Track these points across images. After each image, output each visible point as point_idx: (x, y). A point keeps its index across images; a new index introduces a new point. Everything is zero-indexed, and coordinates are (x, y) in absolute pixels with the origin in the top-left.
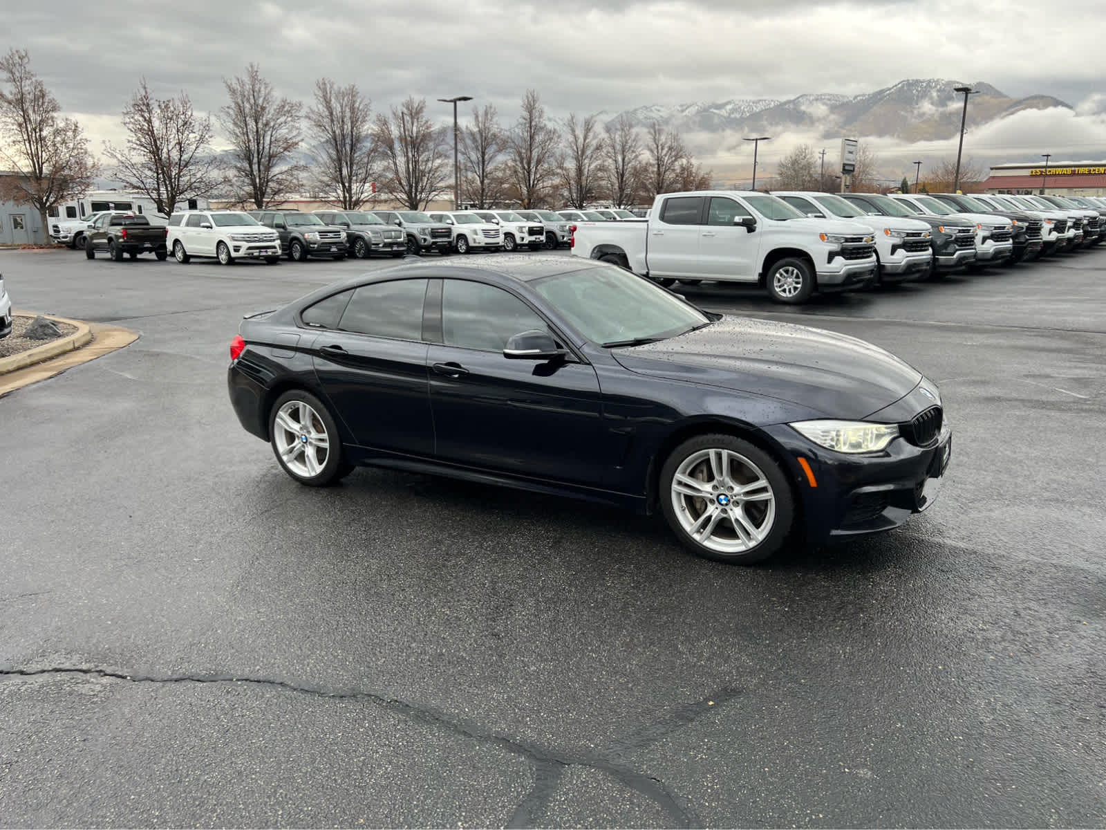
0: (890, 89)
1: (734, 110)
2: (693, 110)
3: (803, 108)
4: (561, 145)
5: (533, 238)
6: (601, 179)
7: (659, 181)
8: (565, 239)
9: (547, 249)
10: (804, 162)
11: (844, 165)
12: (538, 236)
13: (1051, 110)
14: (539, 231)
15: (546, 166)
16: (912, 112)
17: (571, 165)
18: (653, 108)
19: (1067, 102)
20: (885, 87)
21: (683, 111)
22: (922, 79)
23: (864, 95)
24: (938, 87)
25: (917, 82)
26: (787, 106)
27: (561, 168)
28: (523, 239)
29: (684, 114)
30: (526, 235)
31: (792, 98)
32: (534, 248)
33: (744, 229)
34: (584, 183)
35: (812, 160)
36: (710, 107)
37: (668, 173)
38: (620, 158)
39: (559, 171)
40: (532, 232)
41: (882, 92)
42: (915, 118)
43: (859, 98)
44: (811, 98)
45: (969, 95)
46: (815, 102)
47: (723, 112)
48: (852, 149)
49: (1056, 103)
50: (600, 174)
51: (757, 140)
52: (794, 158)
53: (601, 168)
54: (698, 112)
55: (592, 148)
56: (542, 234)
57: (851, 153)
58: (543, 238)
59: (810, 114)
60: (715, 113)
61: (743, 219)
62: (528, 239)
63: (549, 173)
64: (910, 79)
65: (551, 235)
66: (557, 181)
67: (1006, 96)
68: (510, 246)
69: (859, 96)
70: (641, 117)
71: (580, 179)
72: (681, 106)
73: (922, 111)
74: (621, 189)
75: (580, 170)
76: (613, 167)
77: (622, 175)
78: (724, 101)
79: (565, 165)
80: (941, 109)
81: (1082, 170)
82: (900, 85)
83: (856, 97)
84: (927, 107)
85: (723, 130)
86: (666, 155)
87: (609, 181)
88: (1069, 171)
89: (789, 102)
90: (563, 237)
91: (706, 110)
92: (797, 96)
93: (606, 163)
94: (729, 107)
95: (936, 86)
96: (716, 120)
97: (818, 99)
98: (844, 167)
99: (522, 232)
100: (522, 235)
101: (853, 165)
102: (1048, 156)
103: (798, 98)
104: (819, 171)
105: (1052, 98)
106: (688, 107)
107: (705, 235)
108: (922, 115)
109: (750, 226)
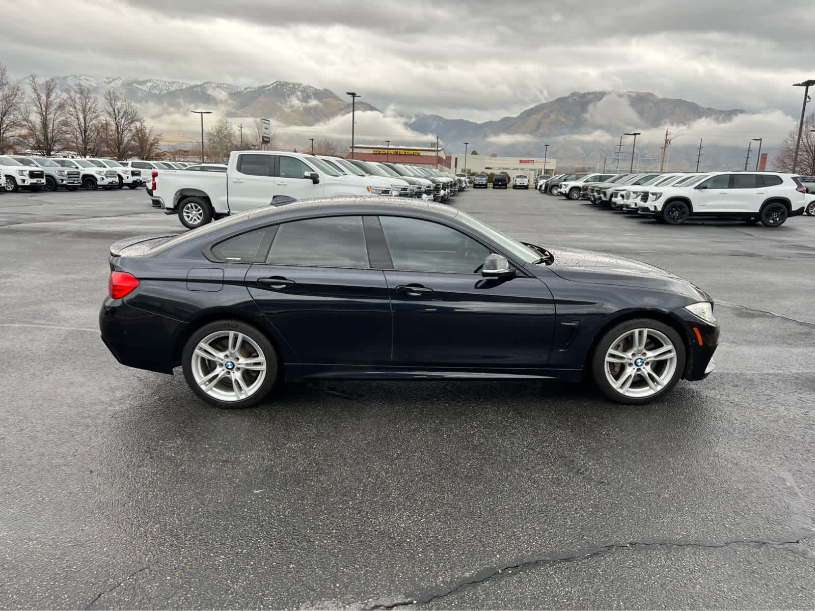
0: (269, 86)
1: (153, 87)
2: (118, 83)
3: (209, 92)
4: (25, 101)
5: (34, 181)
6: (66, 132)
7: (118, 138)
8: (64, 182)
9: (46, 191)
10: (225, 133)
11: (263, 137)
12: (39, 179)
13: (369, 113)
14: (40, 175)
15: (12, 117)
16: (286, 104)
17: (35, 118)
18: (82, 78)
19: (377, 108)
20: (265, 84)
21: (109, 83)
22: (289, 81)
23: (251, 88)
24: (300, 88)
25: (286, 84)
26: (196, 89)
27: (27, 121)
28: (24, 181)
29: (111, 85)
30: (27, 178)
31: (199, 83)
32: (34, 189)
33: (311, 181)
34: (50, 135)
35: (232, 132)
36: (133, 83)
37: (125, 132)
38: (81, 116)
39: (25, 123)
40: (32, 175)
41: (263, 87)
42: (288, 108)
43: (248, 90)
44: (214, 85)
45: (355, 98)
46: (217, 88)
47: (145, 88)
48: (267, 126)
49: (372, 108)
50: (64, 128)
51: (202, 113)
52: (218, 129)
53: (65, 123)
54: (123, 85)
55: (55, 107)
56: (43, 178)
57: (266, 129)
58: (44, 181)
59: (214, 97)
60: (138, 88)
61: (311, 174)
62: (29, 181)
63: (15, 124)
64: (282, 81)
65: (50, 178)
66: (24, 131)
67: (342, 100)
68: (11, 187)
69: (248, 88)
70: (71, 84)
71: (46, 131)
72: (107, 78)
73: (292, 103)
74: (85, 141)
75: (45, 125)
76: (75, 124)
77: (85, 131)
78: (145, 79)
79: (30, 118)
80: (304, 104)
81: (401, 152)
82: (275, 84)
83: (246, 89)
84: (295, 101)
85: (147, 102)
86: (122, 118)
87: (74, 136)
88: (394, 152)
89: (197, 86)
90: (62, 180)
91: (130, 84)
92: (203, 82)
93: (68, 120)
94: (149, 84)
95: (298, 88)
96: (140, 94)
97: (219, 86)
98: (263, 139)
99: (23, 175)
100: (23, 178)
101: (269, 138)
102: (388, 142)
103: (204, 84)
104: (239, 139)
105: (369, 105)
106: (114, 80)
107: (279, 185)
108: (292, 106)
109: (315, 179)
